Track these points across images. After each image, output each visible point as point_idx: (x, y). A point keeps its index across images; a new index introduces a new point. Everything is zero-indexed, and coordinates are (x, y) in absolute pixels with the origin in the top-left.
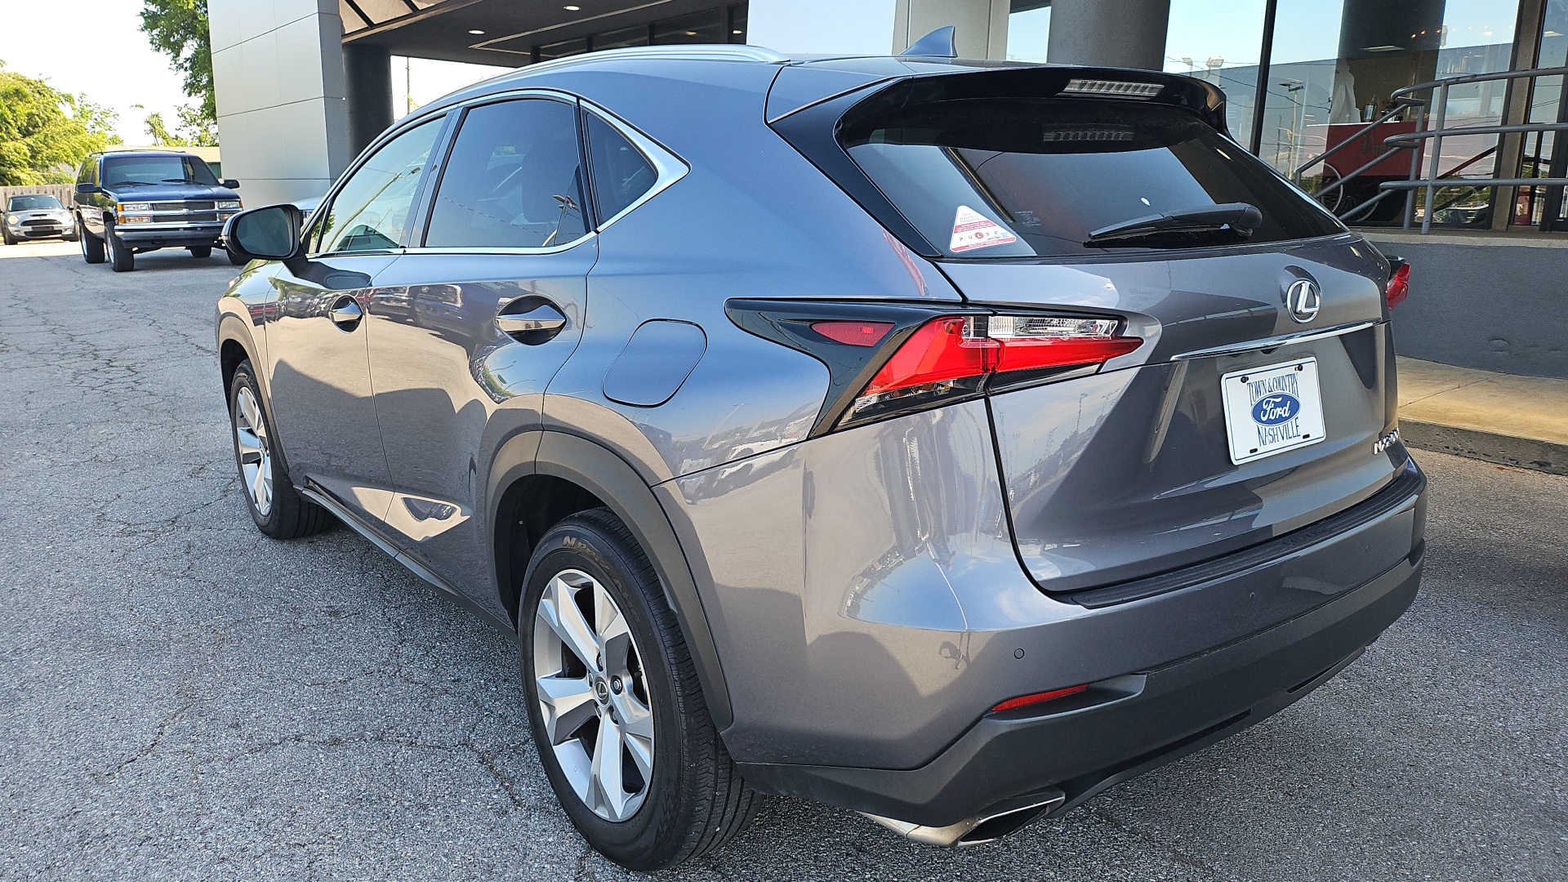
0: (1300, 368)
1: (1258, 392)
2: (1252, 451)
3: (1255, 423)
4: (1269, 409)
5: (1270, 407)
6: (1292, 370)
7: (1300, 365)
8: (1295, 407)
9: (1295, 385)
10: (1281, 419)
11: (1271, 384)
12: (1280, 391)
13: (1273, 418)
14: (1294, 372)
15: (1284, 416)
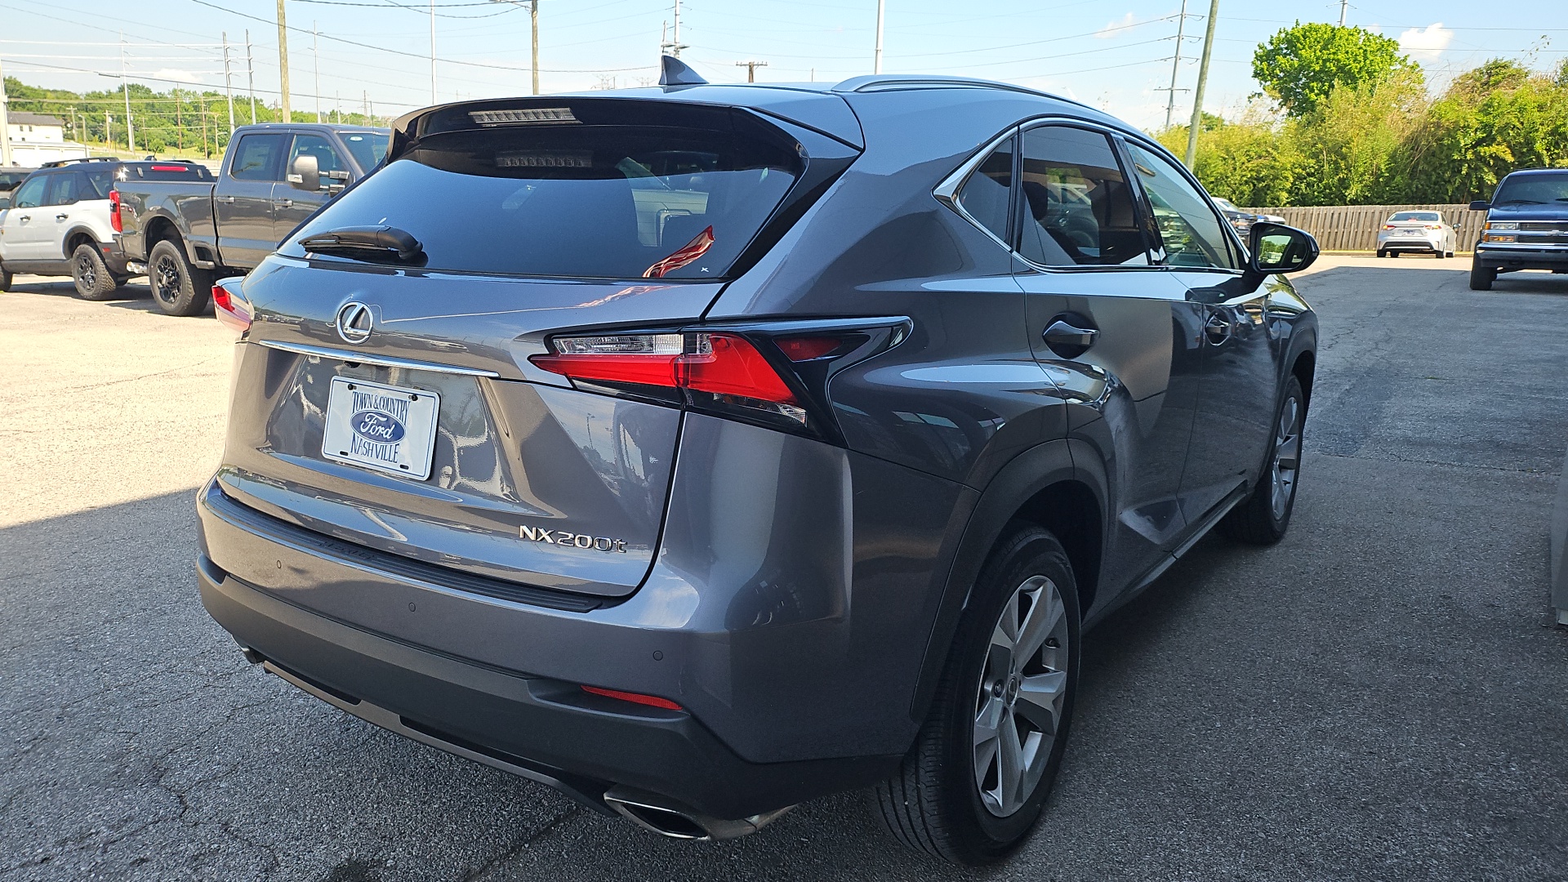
0: (415, 398)
1: (363, 404)
2: (342, 453)
3: (351, 430)
4: (371, 423)
5: (372, 422)
6: (406, 397)
7: (415, 395)
8: (398, 433)
9: (404, 412)
10: (380, 438)
11: (378, 402)
12: (386, 411)
13: (372, 433)
14: (408, 400)
15: (384, 436)
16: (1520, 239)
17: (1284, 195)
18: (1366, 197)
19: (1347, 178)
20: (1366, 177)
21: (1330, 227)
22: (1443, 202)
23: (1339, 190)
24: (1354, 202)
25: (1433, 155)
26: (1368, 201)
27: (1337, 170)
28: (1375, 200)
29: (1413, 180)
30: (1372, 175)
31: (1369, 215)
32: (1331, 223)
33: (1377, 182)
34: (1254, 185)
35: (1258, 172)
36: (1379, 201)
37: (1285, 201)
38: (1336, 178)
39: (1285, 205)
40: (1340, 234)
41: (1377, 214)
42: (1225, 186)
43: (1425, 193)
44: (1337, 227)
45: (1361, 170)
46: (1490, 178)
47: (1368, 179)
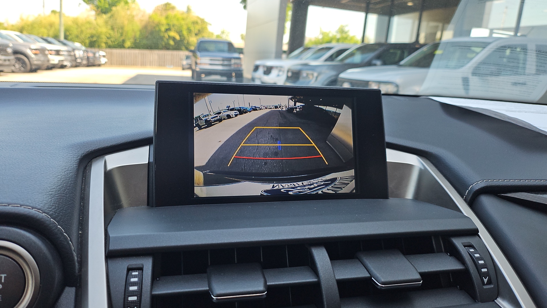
16: (211, 64)
17: (103, 45)
19: (125, 39)
23: (122, 44)
24: (128, 48)
25: (153, 33)
26: (132, 48)
33: (135, 42)
34: (91, 40)
35: (93, 34)
37: (103, 47)
38: (121, 39)
41: (137, 54)
42: (78, 39)
45: (130, 37)
46: (172, 43)
47: (132, 40)
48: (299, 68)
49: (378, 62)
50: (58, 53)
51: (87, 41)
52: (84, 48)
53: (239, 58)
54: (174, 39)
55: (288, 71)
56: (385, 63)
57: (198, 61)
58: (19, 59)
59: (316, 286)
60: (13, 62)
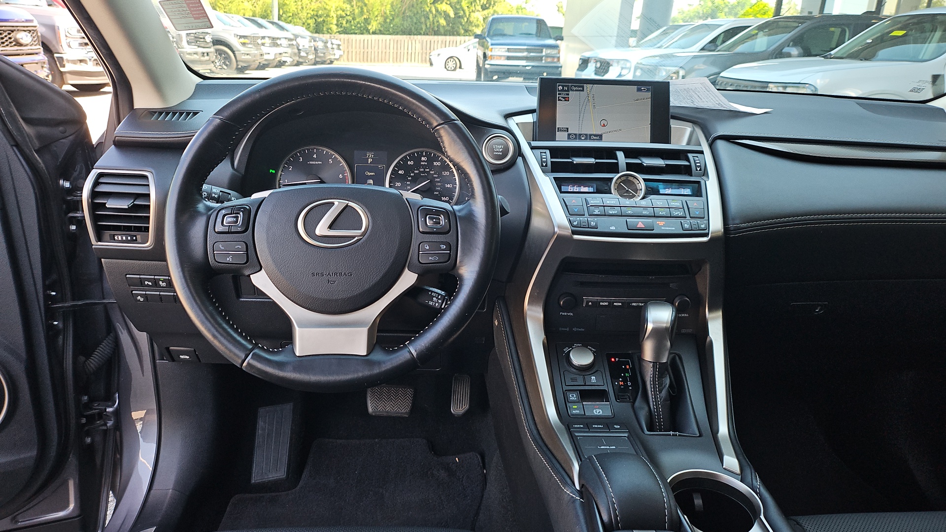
16: (509, 58)
17: (334, 28)
18: (380, 30)
19: (369, 18)
20: (379, 18)
21: (364, 48)
22: (420, 34)
23: (365, 25)
24: (374, 33)
25: (413, 6)
26: (381, 33)
27: (362, 13)
28: (385, 32)
29: (404, 21)
30: (382, 16)
31: (384, 41)
32: (364, 46)
33: (385, 21)
34: (316, 20)
35: (317, 11)
36: (387, 33)
37: (335, 31)
38: (363, 18)
39: (335, 33)
40: (369, 53)
41: (388, 41)
42: (298, 19)
43: (411, 29)
44: (368, 48)
45: (376, 13)
46: (443, 22)
47: (380, 19)
48: (655, 61)
49: (794, 51)
50: (274, 42)
51: (311, 22)
52: (308, 33)
53: (556, 47)
54: (446, 16)
55: (636, 68)
56: (807, 53)
57: (489, 53)
58: (219, 53)
59: (617, 164)
60: (213, 57)
